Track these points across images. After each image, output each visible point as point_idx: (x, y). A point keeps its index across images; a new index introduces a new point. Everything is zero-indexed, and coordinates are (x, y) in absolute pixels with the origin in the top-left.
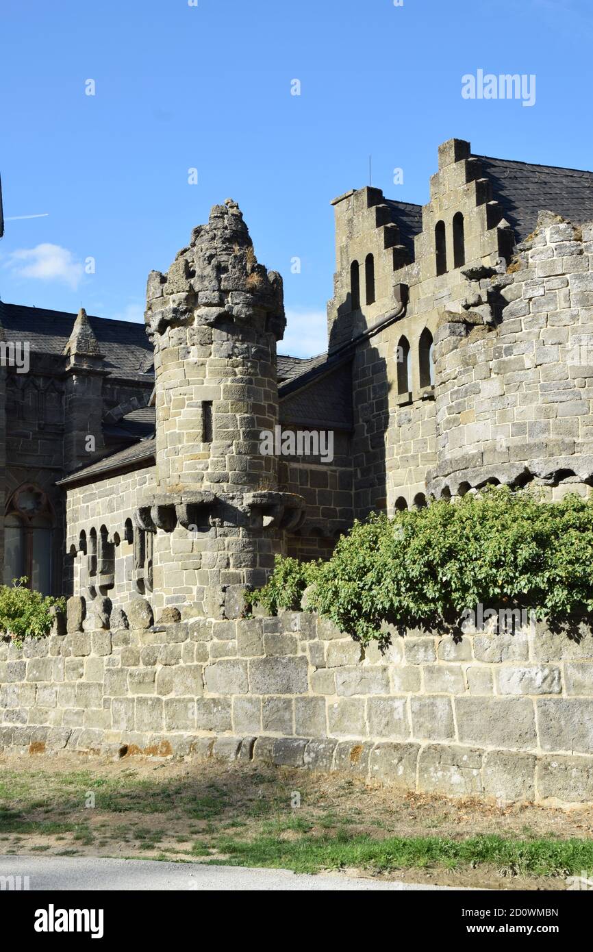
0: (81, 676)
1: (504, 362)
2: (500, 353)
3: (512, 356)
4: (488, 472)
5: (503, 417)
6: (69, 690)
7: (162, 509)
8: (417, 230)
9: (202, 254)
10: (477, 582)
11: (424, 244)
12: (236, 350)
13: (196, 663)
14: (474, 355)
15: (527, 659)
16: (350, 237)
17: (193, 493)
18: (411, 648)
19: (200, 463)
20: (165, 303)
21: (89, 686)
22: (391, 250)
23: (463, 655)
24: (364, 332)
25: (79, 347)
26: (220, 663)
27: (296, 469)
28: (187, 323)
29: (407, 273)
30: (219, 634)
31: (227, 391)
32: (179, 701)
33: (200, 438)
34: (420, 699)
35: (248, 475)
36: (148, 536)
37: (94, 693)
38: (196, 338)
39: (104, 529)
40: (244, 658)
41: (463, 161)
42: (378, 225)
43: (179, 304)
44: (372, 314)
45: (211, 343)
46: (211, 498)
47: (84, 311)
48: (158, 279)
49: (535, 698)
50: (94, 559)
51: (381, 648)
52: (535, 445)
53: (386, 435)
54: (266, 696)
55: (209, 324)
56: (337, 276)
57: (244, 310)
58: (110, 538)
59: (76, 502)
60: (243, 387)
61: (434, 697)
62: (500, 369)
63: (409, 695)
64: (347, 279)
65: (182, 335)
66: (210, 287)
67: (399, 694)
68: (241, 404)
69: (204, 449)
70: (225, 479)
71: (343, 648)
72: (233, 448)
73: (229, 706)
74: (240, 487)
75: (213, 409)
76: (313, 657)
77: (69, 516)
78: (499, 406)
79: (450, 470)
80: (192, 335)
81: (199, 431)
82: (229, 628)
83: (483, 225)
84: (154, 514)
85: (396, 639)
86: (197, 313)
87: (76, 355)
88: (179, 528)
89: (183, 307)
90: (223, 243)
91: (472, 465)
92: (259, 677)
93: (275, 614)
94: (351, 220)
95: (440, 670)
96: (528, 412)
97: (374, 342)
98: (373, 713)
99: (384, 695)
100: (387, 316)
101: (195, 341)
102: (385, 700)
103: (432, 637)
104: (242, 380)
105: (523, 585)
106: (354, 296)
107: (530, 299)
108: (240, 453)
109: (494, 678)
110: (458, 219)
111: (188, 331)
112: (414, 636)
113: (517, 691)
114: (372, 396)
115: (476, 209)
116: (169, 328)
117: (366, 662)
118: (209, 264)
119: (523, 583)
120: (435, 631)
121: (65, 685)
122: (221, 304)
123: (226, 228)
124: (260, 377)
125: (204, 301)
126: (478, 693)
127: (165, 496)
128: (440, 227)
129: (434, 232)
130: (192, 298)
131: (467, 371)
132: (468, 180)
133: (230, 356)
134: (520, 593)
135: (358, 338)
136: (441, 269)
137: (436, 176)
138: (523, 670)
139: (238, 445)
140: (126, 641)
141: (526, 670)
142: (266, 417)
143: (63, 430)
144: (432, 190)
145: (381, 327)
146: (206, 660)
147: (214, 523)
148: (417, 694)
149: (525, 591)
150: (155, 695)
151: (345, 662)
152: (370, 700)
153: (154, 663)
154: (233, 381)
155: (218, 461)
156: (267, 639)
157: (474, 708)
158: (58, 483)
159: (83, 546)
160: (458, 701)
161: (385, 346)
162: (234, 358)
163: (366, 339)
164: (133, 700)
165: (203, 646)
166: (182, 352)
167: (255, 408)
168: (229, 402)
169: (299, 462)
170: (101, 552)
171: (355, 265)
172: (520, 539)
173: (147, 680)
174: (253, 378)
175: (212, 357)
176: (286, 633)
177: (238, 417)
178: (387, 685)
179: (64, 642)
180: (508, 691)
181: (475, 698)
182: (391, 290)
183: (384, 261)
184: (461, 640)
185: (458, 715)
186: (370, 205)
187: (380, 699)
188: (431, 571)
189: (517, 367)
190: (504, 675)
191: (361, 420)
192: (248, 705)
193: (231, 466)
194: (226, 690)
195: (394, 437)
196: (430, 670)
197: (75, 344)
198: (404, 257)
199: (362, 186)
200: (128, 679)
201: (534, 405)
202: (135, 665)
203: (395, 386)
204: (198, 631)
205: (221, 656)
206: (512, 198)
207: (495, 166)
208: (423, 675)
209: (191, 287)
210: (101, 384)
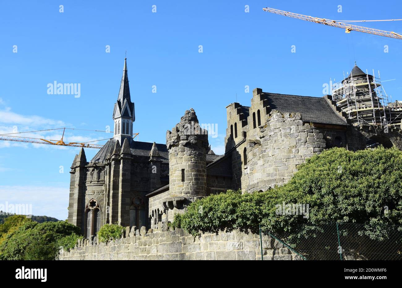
0: (129, 249)
1: (264, 155)
2: (262, 152)
3: (266, 153)
4: (260, 188)
5: (264, 172)
6: (126, 254)
7: (169, 202)
8: (248, 115)
9: (181, 125)
10: (218, 217)
11: (250, 119)
12: (192, 153)
13: (156, 245)
14: (256, 153)
15: (234, 240)
16: (230, 118)
17: (178, 197)
18: (206, 237)
19: (181, 188)
20: (171, 140)
21: (130, 252)
22: (241, 121)
23: (218, 239)
24: (234, 146)
25: (153, 154)
26: (161, 244)
27: (214, 189)
28: (177, 146)
29: (246, 128)
30: (161, 236)
31: (189, 166)
32: (151, 256)
33: (181, 180)
34: (207, 252)
35: (196, 192)
36: (166, 210)
37: (131, 254)
38: (180, 150)
39: (158, 210)
40: (167, 243)
41: (259, 94)
42: (238, 114)
43: (175, 140)
44: (237, 141)
45: (184, 151)
46: (183, 199)
47: (155, 143)
48: (169, 133)
49: (236, 251)
50: (156, 219)
51: (199, 238)
52: (272, 180)
53: (241, 178)
54: (172, 253)
55: (183, 146)
56: (227, 129)
57: (194, 141)
58: (160, 212)
59: (151, 201)
60: (194, 165)
61: (211, 252)
62: (262, 157)
63: (205, 251)
64: (230, 130)
65: (176, 149)
66: (183, 134)
67: (202, 251)
68: (193, 169)
69: (182, 183)
70: (189, 193)
71: (190, 239)
72: (191, 183)
73: (163, 257)
74: (193, 195)
75: (185, 171)
76: (183, 241)
77: (149, 206)
78: (263, 168)
79: (250, 188)
80: (178, 149)
81: (181, 178)
82: (164, 234)
83: (265, 113)
84: (167, 204)
85: (203, 235)
86: (180, 142)
87: (152, 156)
88: (175, 208)
89: (176, 141)
90: (189, 121)
91: (255, 186)
92: (170, 248)
93: (174, 229)
94: (230, 113)
95: (212, 244)
96: (271, 170)
97: (238, 149)
98: (197, 257)
99: (199, 252)
100: (241, 141)
101: (180, 151)
102: (200, 253)
103: (211, 234)
104: (194, 162)
105: (230, 218)
106: (232, 135)
107: (270, 136)
108: (193, 185)
109: (226, 245)
110: (259, 111)
111: (178, 148)
112: (207, 234)
113: (232, 249)
114: (237, 166)
115: (263, 108)
116: (172, 147)
117: (196, 242)
118: (184, 128)
119: (230, 217)
120: (211, 232)
121: (124, 253)
122: (187, 139)
123: (189, 117)
124: (199, 161)
125: (182, 139)
126: (222, 250)
127: (170, 198)
128: (254, 114)
129: (252, 116)
130: (178, 138)
131: (254, 158)
132: (261, 100)
133: (190, 155)
134: (229, 220)
135: (233, 148)
136: (255, 127)
137: (252, 99)
138: (233, 243)
139: (192, 182)
140: (139, 239)
141: (234, 243)
142: (202, 173)
143: (148, 179)
144: (252, 103)
145: (239, 145)
146: (158, 244)
147: (185, 206)
148: (207, 251)
149: (230, 220)
150: (146, 255)
151: (190, 242)
152: (196, 253)
153: (146, 245)
154: (191, 163)
155: (186, 188)
156: (172, 236)
157: (221, 254)
158: (146, 196)
159: (153, 215)
160: (217, 252)
161: (240, 150)
162: (191, 156)
163: (235, 148)
164: (140, 256)
165: (158, 240)
166: (176, 154)
167: (198, 171)
168: (190, 169)
169: (214, 187)
170: (158, 217)
171: (232, 126)
172: (228, 205)
173: (144, 250)
174: (197, 161)
175: (185, 156)
176: (177, 235)
177: (193, 174)
178: (200, 249)
179: (125, 240)
180: (229, 249)
181: (221, 251)
182: (241, 134)
183: (240, 124)
184: (218, 234)
185: (217, 256)
186: (235, 108)
187: (198, 253)
188: (206, 214)
189: (267, 156)
190: (228, 244)
191: (234, 174)
192: (168, 256)
193: (190, 189)
194: (163, 252)
195: (244, 179)
196: (210, 244)
197: (152, 153)
198: (245, 124)
199: (233, 103)
200: (140, 250)
201: (272, 167)
202: (141, 246)
203: (243, 163)
204: (156, 235)
205: (162, 242)
206: (276, 105)
207: (270, 95)
208: (209, 245)
209: (178, 135)
210: (160, 165)
